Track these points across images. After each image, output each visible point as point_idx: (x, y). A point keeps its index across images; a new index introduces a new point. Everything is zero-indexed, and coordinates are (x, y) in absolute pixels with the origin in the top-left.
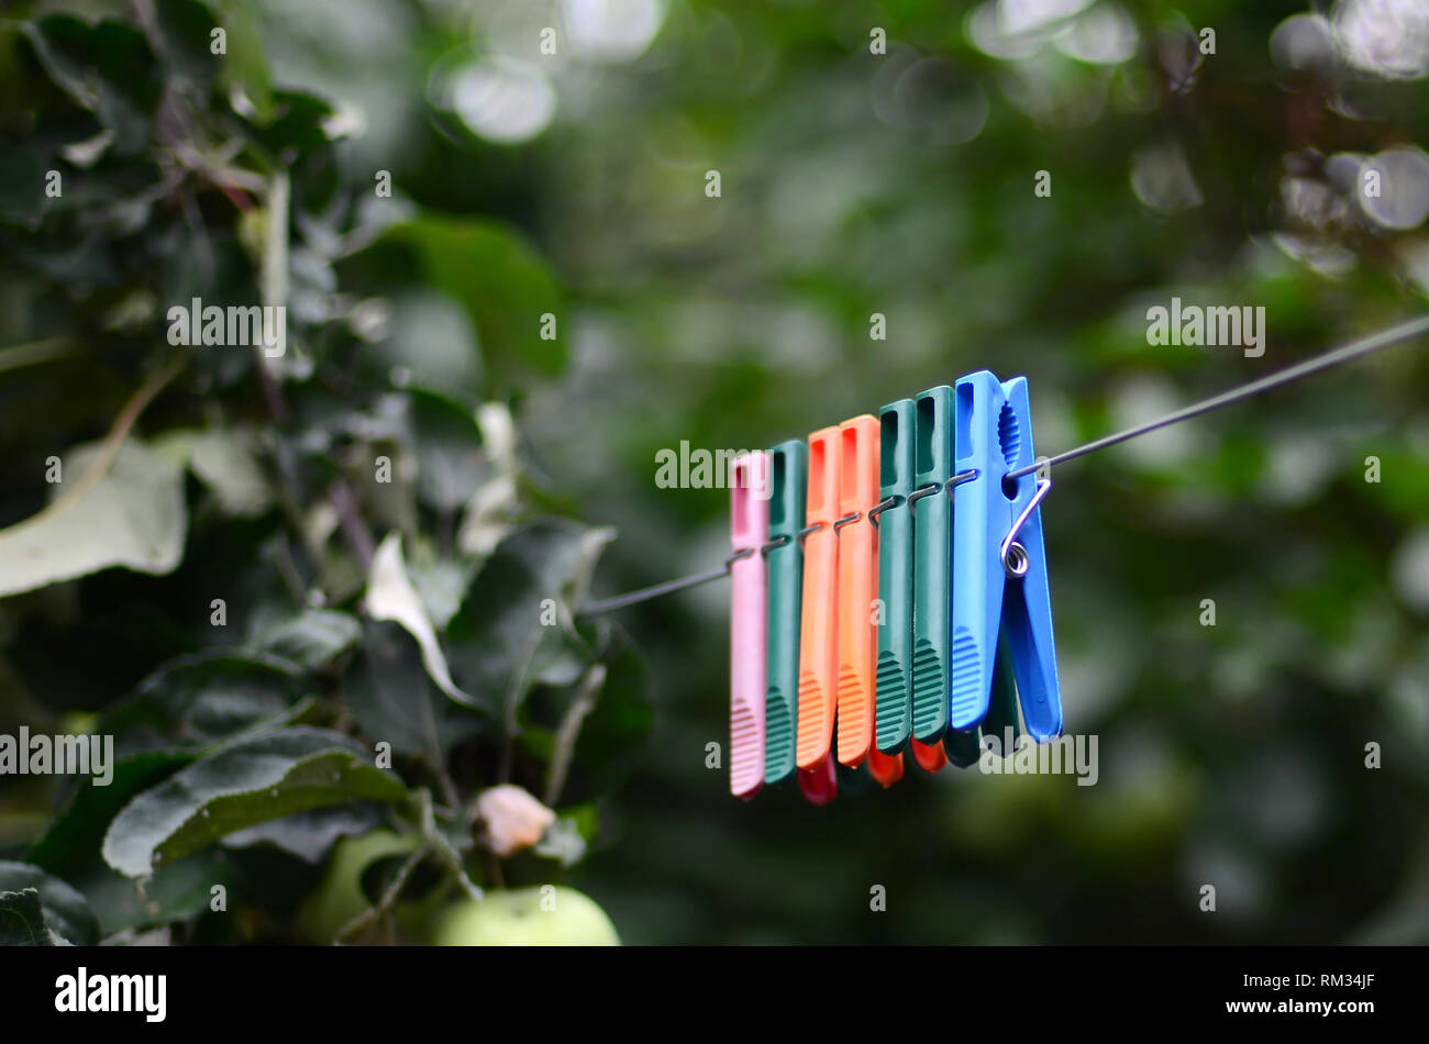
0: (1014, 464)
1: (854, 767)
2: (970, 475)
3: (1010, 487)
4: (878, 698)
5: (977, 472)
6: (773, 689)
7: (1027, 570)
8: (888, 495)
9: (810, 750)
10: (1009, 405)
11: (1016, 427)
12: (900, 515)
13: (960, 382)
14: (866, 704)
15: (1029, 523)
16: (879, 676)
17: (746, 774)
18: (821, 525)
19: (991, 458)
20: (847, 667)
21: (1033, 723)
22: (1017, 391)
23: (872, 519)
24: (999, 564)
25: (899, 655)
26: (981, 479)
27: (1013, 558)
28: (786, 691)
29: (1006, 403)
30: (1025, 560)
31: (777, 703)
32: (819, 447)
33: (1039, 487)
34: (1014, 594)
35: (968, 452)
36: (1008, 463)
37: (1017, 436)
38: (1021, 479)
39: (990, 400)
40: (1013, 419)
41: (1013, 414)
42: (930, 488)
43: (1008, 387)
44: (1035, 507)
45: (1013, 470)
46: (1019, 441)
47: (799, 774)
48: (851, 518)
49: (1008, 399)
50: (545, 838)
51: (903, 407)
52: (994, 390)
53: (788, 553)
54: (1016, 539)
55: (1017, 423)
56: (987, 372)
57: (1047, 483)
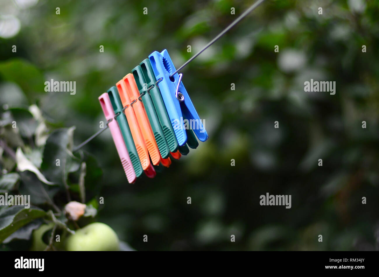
0: (171, 73)
1: (158, 165)
2: (161, 80)
3: (172, 79)
4: (158, 145)
5: (162, 78)
6: (130, 153)
7: (184, 98)
8: (141, 92)
9: (145, 164)
10: (164, 58)
11: (168, 63)
12: (146, 96)
13: (149, 57)
14: (155, 148)
15: (180, 86)
16: (156, 139)
17: (131, 177)
18: (127, 106)
19: (165, 73)
20: (147, 140)
21: (200, 137)
22: (165, 53)
23: (140, 100)
24: (176, 100)
25: (159, 132)
26: (164, 80)
27: (179, 97)
28: (134, 152)
29: (163, 58)
30: (183, 96)
31: (132, 156)
32: (120, 86)
33: (180, 76)
35: (158, 74)
36: (169, 73)
37: (169, 65)
38: (174, 76)
39: (159, 58)
40: (167, 61)
41: (166, 60)
42: (151, 87)
43: (162, 53)
44: (180, 82)
45: (171, 74)
47: (144, 172)
48: (134, 101)
49: (163, 57)
50: (85, 212)
51: (137, 68)
52: (159, 56)
53: (121, 116)
54: (179, 91)
55: (168, 62)
56: (155, 51)
57: (181, 75)
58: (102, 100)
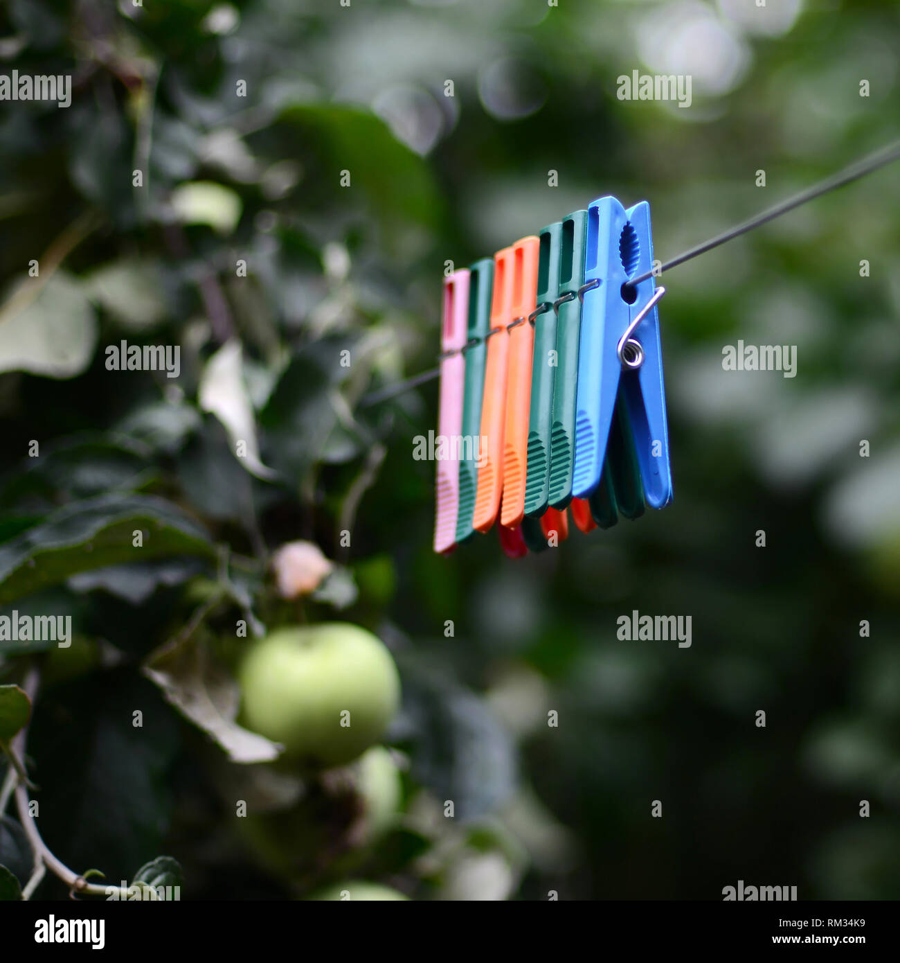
0: (633, 274)
1: (512, 529)
2: (593, 284)
3: (629, 293)
5: (599, 281)
7: (643, 362)
8: (540, 302)
9: (482, 516)
10: (631, 225)
11: (637, 243)
12: (550, 316)
13: (590, 206)
14: (522, 476)
15: (645, 323)
17: (445, 536)
18: (499, 329)
19: (612, 268)
20: (509, 446)
21: (650, 491)
22: (637, 214)
23: (532, 323)
24: (616, 359)
25: (544, 435)
26: (602, 287)
27: (629, 353)
29: (628, 223)
30: (640, 354)
32: (501, 263)
33: (656, 293)
34: (629, 383)
35: (593, 263)
36: (628, 274)
37: (638, 251)
38: (640, 286)
39: (613, 221)
40: (635, 236)
41: (635, 232)
42: (566, 295)
43: (630, 212)
44: (652, 307)
45: (631, 279)
46: (639, 255)
48: (517, 322)
49: (629, 218)
51: (556, 230)
52: (616, 212)
53: (479, 350)
54: (632, 336)
55: (637, 240)
56: (611, 197)
57: (661, 290)
58: (451, 287)
